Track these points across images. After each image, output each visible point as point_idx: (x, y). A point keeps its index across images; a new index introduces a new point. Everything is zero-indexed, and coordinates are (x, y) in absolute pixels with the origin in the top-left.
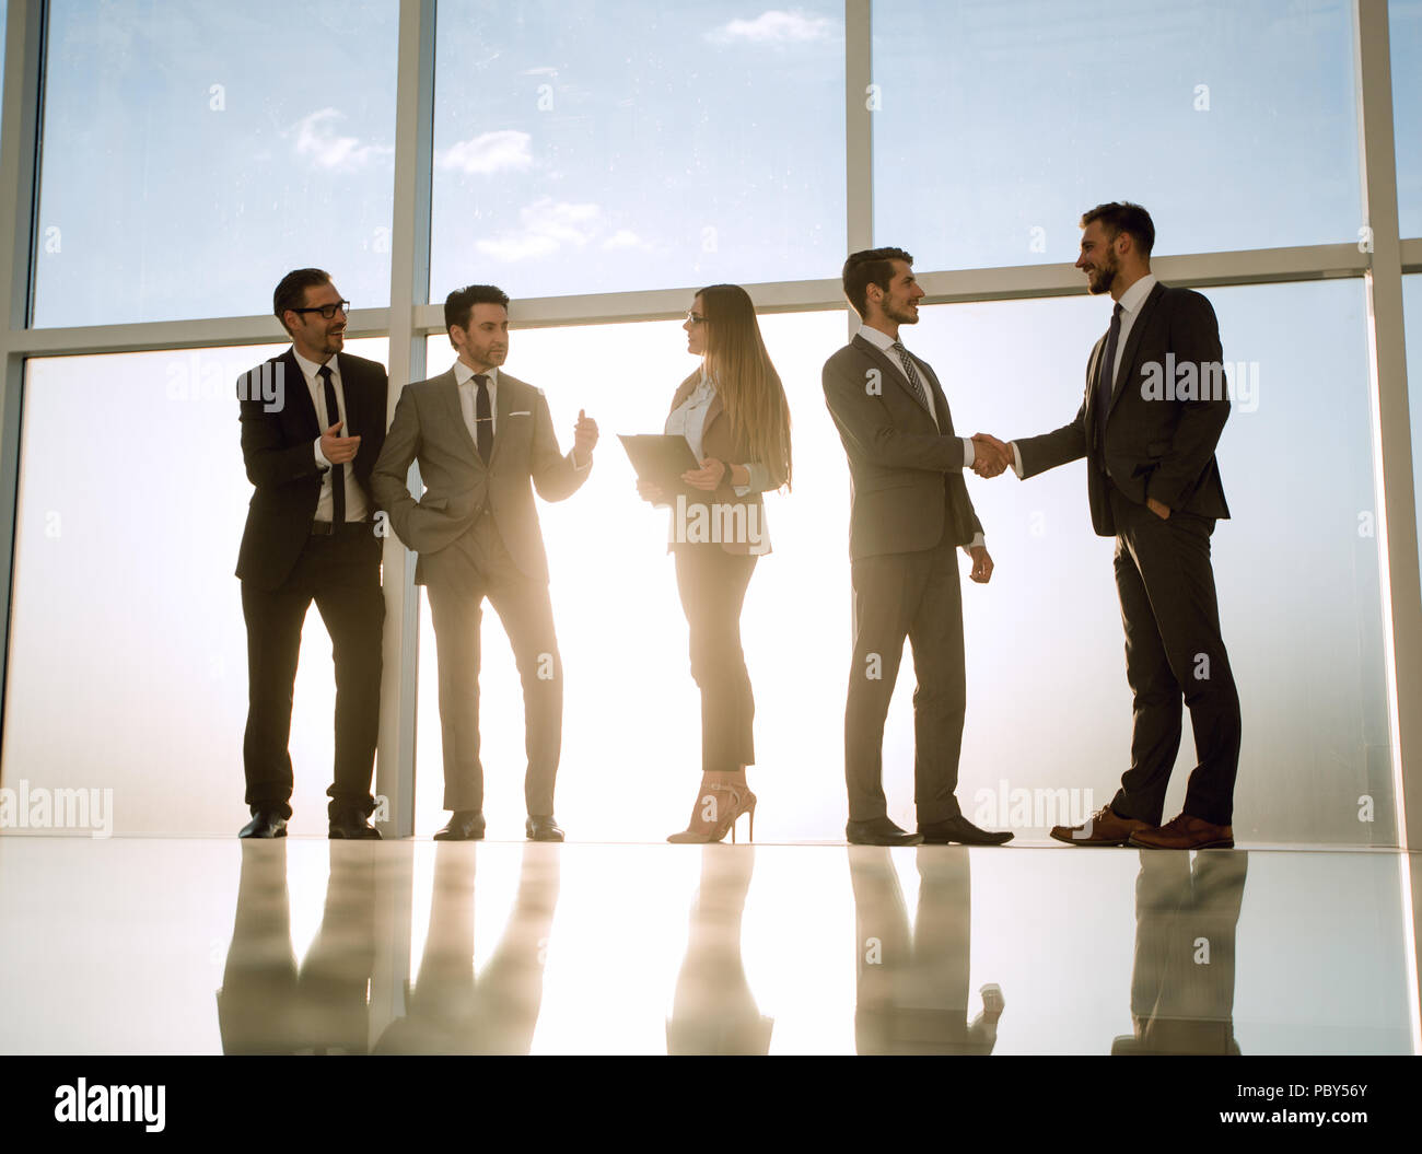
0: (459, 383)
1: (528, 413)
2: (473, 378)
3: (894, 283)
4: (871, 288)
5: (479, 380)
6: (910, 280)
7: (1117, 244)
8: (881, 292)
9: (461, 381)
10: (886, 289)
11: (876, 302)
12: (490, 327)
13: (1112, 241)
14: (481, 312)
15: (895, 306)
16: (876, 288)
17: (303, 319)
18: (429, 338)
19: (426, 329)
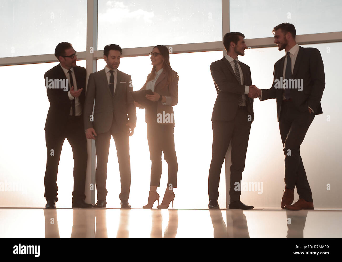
0: (106, 73)
1: (125, 82)
2: (109, 71)
3: (239, 43)
4: (232, 43)
5: (111, 72)
6: (243, 42)
7: (287, 36)
8: (235, 45)
9: (106, 72)
10: (236, 44)
11: (233, 47)
12: (114, 57)
13: (285, 35)
14: (112, 53)
15: (238, 49)
16: (233, 43)
17: (65, 59)
18: (97, 60)
19: (97, 58)
